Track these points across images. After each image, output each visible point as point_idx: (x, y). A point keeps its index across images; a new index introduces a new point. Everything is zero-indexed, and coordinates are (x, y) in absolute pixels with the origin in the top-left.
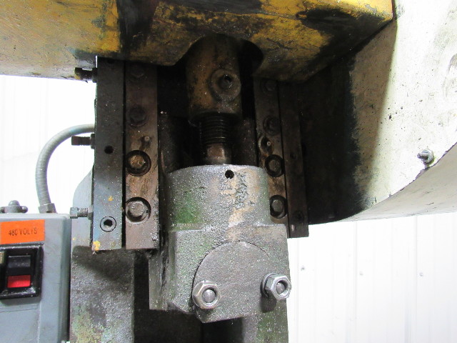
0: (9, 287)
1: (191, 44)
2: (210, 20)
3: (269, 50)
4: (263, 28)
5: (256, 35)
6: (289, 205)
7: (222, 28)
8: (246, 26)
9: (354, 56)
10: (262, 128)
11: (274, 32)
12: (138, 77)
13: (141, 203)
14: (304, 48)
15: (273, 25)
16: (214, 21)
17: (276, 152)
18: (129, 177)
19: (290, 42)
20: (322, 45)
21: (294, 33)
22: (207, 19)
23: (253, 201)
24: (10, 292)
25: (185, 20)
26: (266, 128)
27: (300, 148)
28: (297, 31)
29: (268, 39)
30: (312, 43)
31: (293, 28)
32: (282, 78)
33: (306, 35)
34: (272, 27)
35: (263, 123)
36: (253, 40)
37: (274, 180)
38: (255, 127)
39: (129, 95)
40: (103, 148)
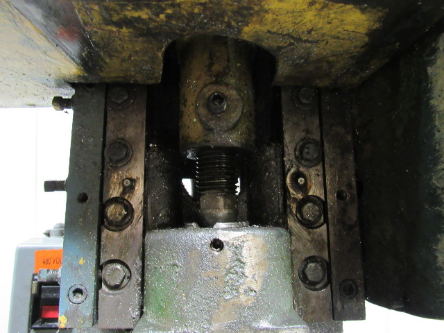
0: (43, 316)
1: (160, 54)
2: (162, 16)
3: (279, 48)
4: (251, 15)
5: (246, 29)
6: (334, 270)
7: (187, 25)
8: (223, 17)
9: (436, 40)
10: (292, 157)
11: (275, 20)
12: (119, 102)
13: (119, 266)
14: (338, 38)
15: (266, 7)
16: (168, 16)
17: (315, 190)
18: (105, 233)
19: (309, 32)
20: (369, 30)
21: (310, 16)
22: (157, 15)
23: (254, 287)
24: (42, 323)
25: (127, 22)
26: (300, 158)
27: (354, 183)
28: (314, 13)
29: (269, 32)
30: (351, 28)
31: (305, 7)
32: (321, 83)
33: (332, 16)
34: (267, 12)
35: (295, 150)
36: (245, 37)
37: (309, 233)
38: (283, 156)
39: (110, 126)
40: (76, 196)
